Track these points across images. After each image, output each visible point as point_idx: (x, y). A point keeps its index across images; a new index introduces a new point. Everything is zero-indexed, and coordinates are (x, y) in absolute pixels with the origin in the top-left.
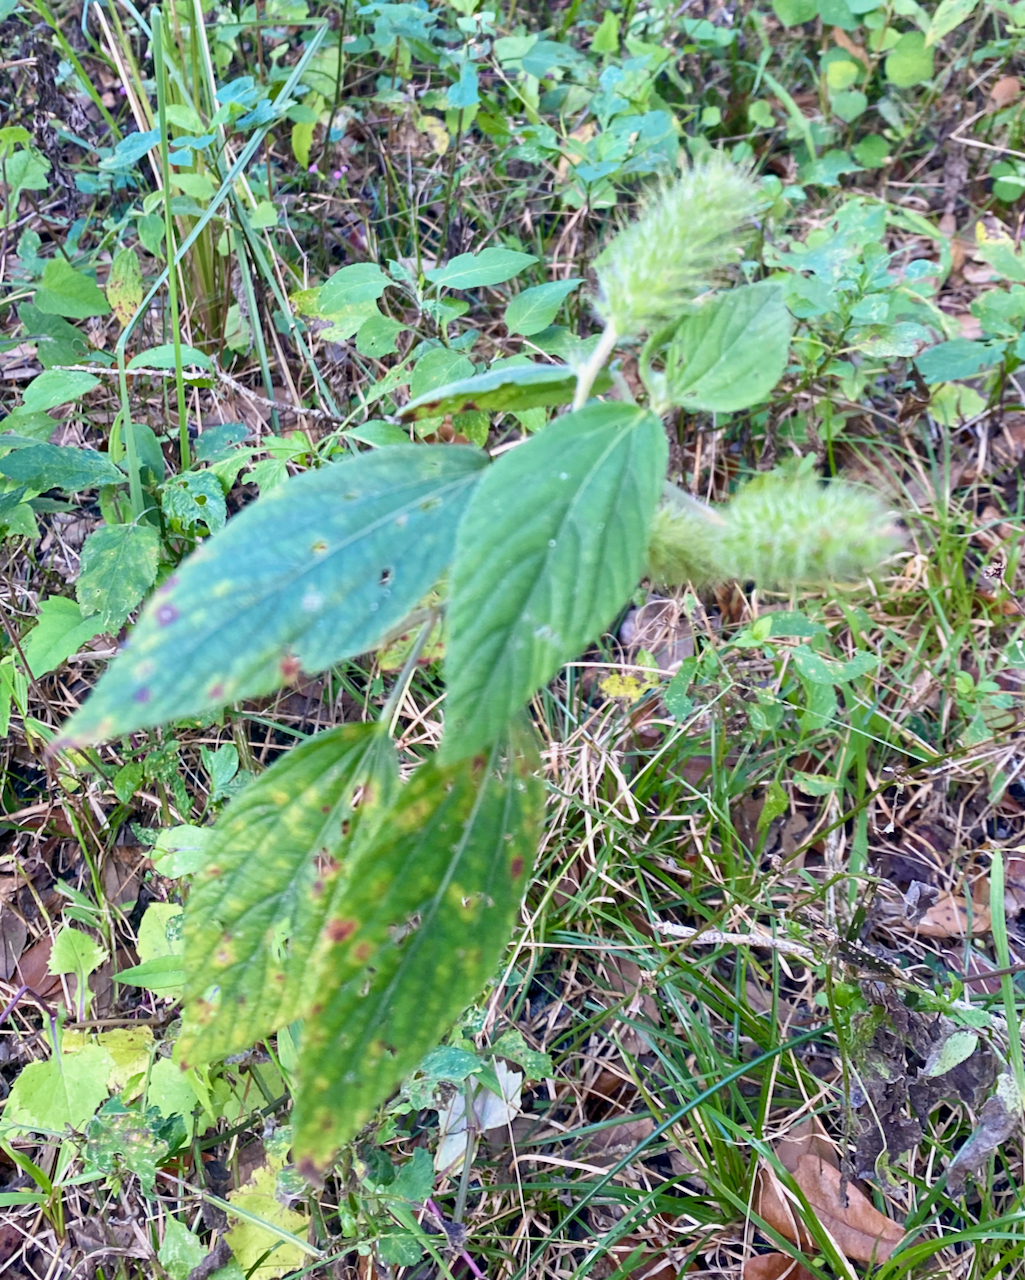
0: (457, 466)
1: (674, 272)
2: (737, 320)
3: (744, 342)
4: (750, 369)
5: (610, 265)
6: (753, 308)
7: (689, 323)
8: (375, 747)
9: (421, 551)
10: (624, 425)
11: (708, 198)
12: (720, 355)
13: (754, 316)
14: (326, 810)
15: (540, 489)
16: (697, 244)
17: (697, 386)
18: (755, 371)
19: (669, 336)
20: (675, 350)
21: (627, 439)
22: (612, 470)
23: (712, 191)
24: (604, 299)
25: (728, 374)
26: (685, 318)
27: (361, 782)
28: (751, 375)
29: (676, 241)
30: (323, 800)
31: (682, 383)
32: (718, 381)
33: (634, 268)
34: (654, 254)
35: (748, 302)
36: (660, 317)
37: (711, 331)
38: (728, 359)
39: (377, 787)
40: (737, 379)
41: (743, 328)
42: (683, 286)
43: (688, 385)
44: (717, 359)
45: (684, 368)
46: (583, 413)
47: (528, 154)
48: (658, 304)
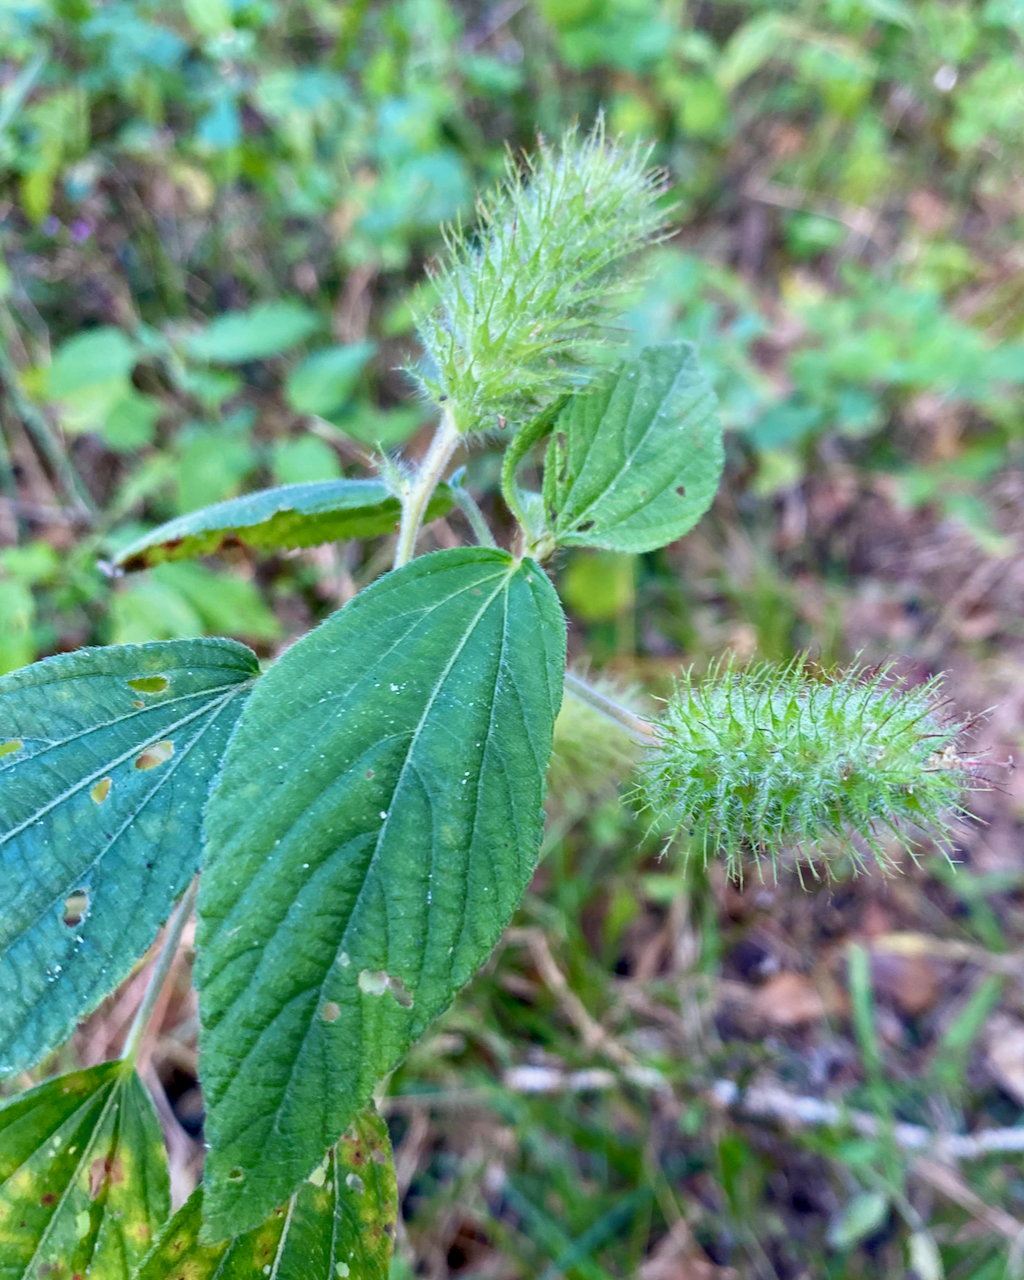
0: (201, 676)
1: (547, 323)
2: (642, 401)
3: (657, 436)
4: (670, 480)
5: (440, 314)
6: (662, 380)
7: (572, 411)
8: (118, 1099)
9: (139, 853)
10: (487, 589)
11: (589, 204)
12: (623, 458)
13: (665, 393)
14: (50, 1200)
15: (351, 716)
16: (578, 277)
17: (592, 512)
18: (678, 483)
19: (544, 430)
20: (554, 457)
21: (495, 615)
22: (477, 671)
23: (595, 192)
24: (433, 372)
25: (640, 488)
26: (565, 401)
27: (100, 1154)
28: (672, 490)
29: (545, 273)
30: (40, 1184)
31: (568, 507)
32: (625, 502)
33: (481, 320)
34: (511, 292)
35: (654, 372)
36: (528, 400)
37: (607, 421)
38: (636, 465)
39: (126, 1158)
40: (651, 498)
41: (652, 413)
42: (560, 348)
43: (579, 510)
44: (620, 466)
45: (571, 481)
46: (416, 571)
47: (302, 202)
48: (525, 379)
